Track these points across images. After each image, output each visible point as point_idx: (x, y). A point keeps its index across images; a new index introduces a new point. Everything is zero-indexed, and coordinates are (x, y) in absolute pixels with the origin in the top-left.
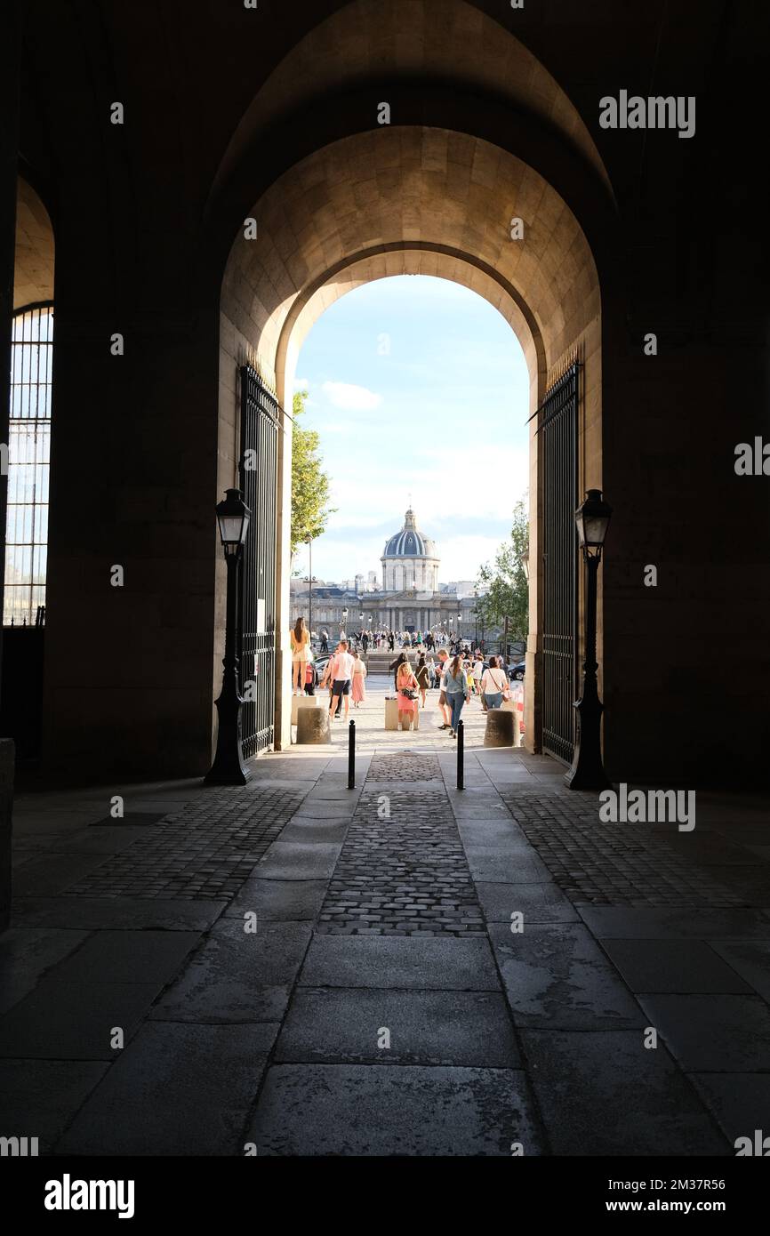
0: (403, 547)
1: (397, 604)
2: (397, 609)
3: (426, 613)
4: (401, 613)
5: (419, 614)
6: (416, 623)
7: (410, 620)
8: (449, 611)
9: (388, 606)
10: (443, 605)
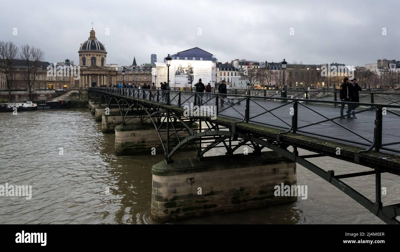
0: (90, 46)
1: (88, 72)
2: (88, 75)
3: (102, 77)
4: (90, 77)
5: (99, 77)
6: (97, 81)
7: (94, 80)
8: (112, 75)
9: (83, 73)
10: (110, 73)
